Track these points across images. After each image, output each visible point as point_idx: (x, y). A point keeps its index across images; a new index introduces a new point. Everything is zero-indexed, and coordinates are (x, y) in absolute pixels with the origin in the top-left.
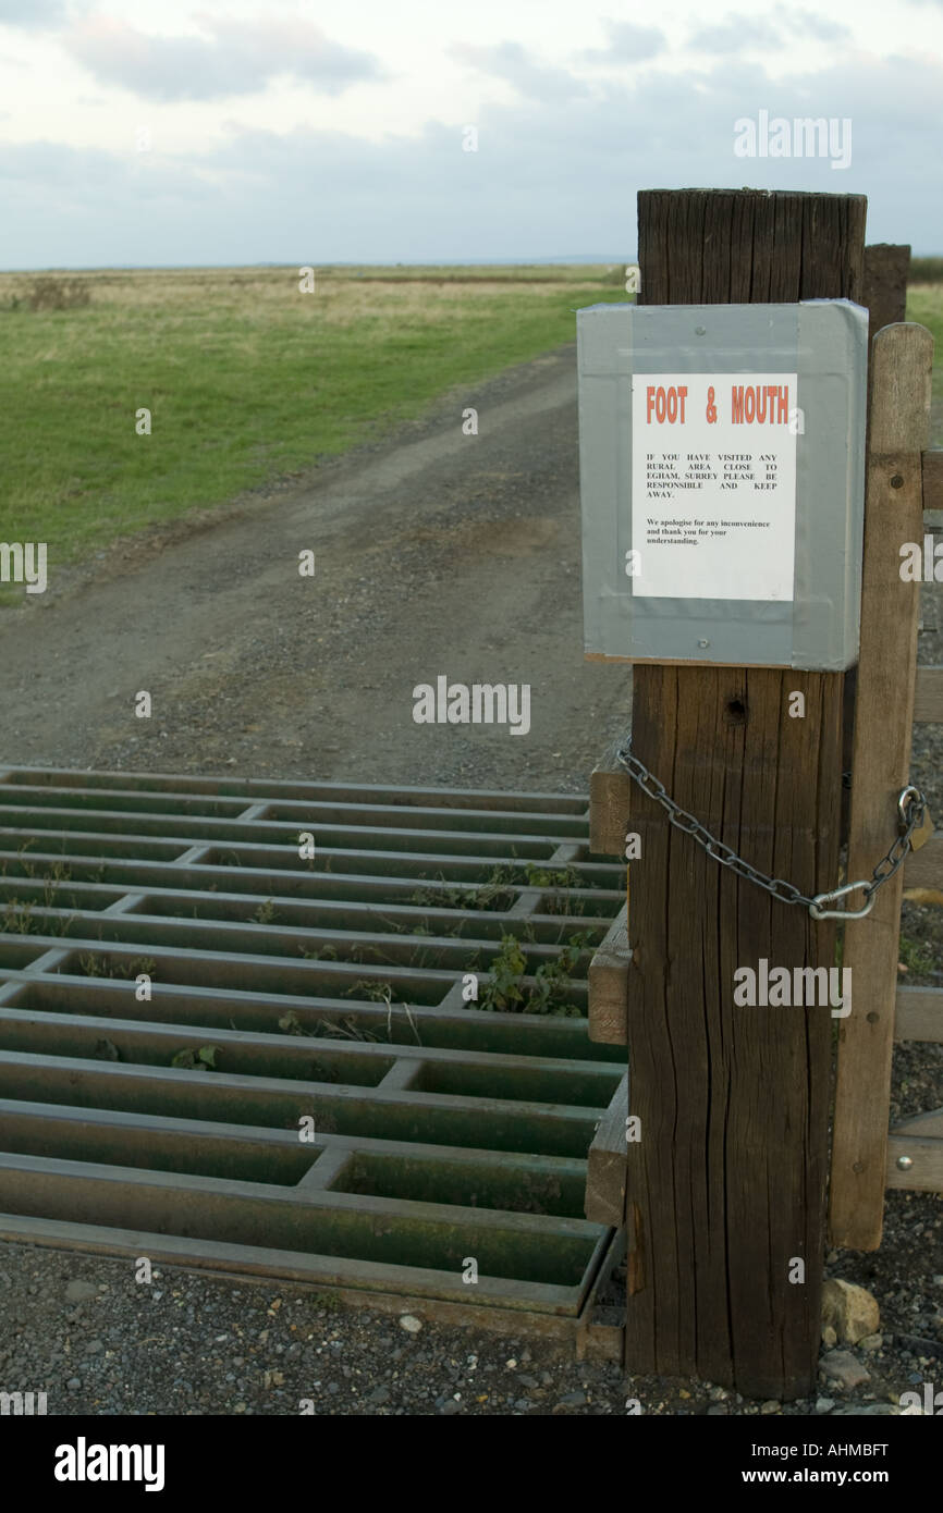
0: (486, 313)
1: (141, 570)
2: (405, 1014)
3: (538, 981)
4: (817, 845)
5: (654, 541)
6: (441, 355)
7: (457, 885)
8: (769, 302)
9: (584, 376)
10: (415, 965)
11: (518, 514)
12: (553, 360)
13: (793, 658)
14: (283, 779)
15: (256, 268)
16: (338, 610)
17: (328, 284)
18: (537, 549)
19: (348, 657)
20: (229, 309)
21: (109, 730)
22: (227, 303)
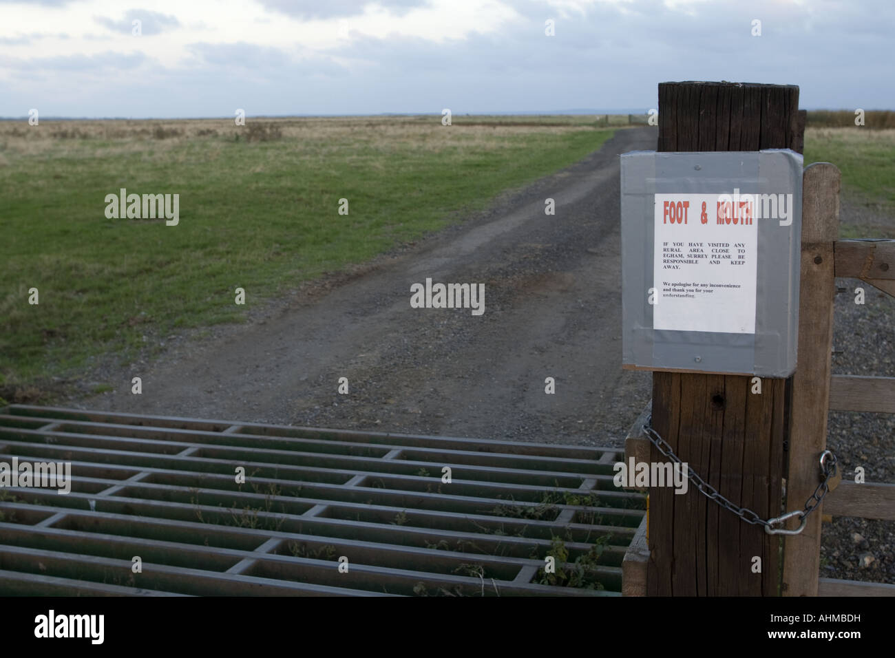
0: (523, 145)
1: (319, 302)
2: (493, 585)
3: (576, 566)
4: (770, 487)
5: (667, 295)
6: (496, 171)
7: (522, 503)
8: (740, 150)
9: (625, 194)
10: (498, 554)
11: (550, 270)
12: (566, 174)
13: (755, 369)
14: (410, 433)
15: (381, 116)
16: (440, 328)
17: (425, 126)
18: (562, 291)
19: (448, 358)
20: (367, 142)
21: (302, 401)
22: (365, 138)
